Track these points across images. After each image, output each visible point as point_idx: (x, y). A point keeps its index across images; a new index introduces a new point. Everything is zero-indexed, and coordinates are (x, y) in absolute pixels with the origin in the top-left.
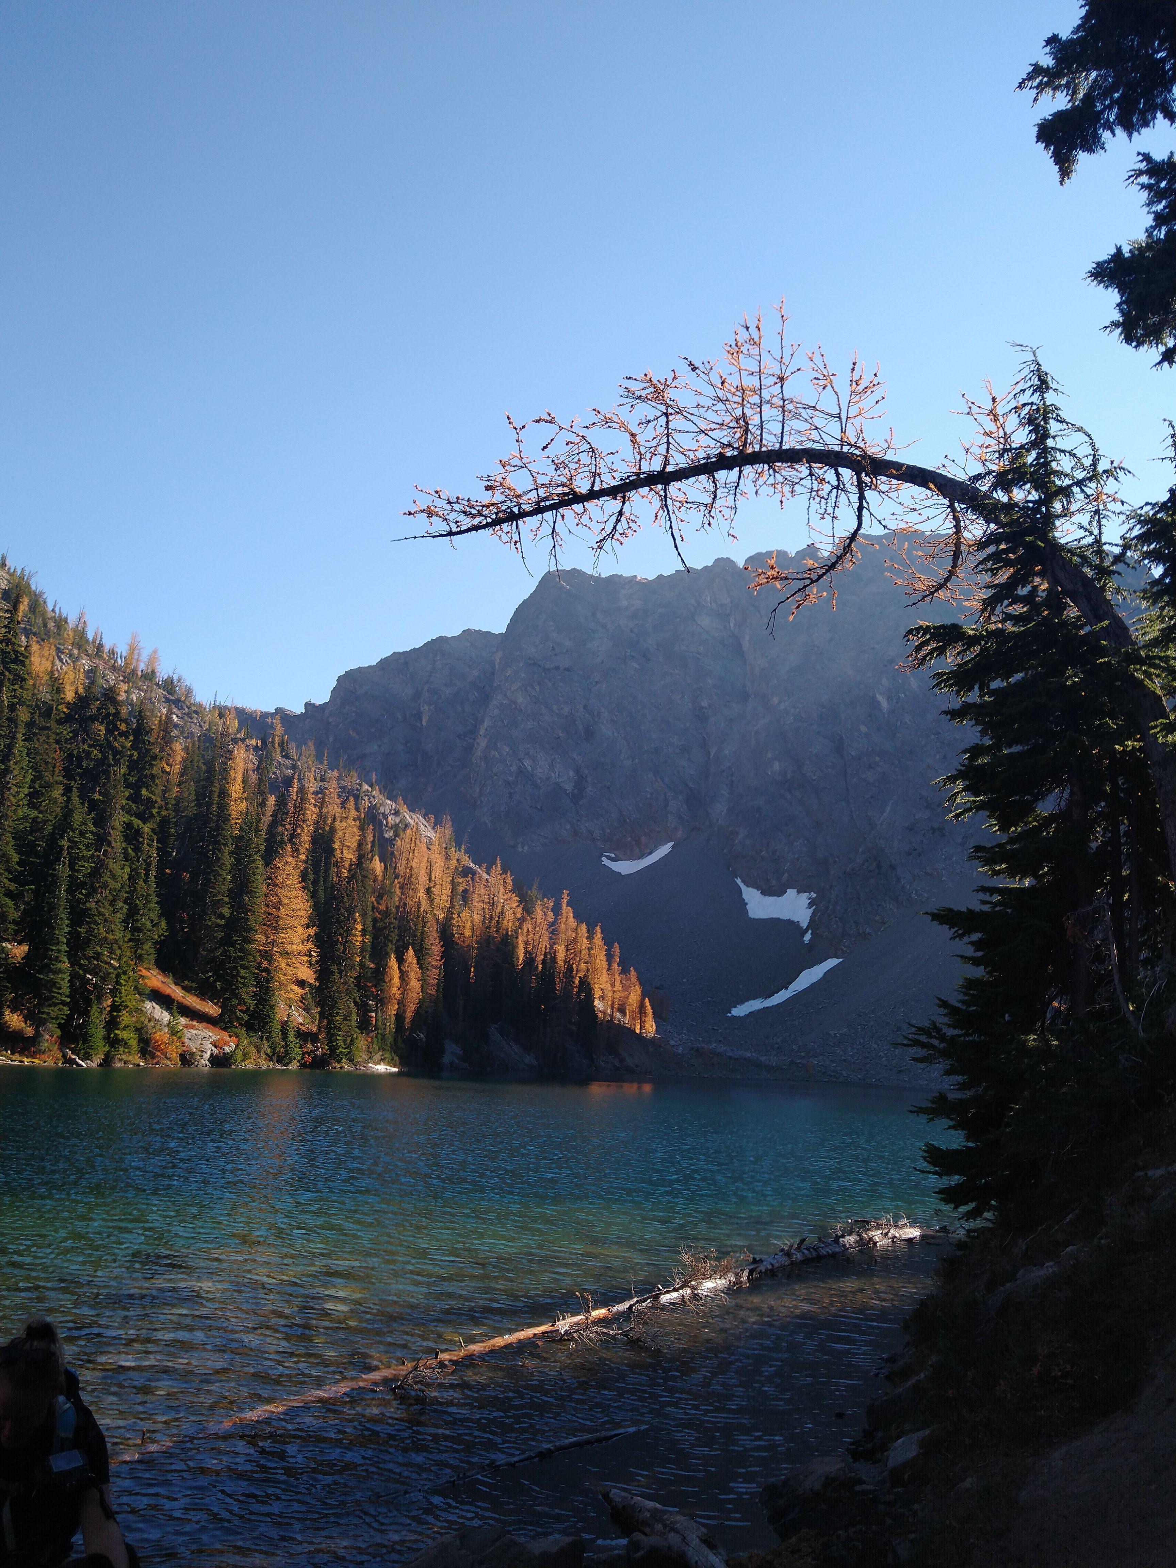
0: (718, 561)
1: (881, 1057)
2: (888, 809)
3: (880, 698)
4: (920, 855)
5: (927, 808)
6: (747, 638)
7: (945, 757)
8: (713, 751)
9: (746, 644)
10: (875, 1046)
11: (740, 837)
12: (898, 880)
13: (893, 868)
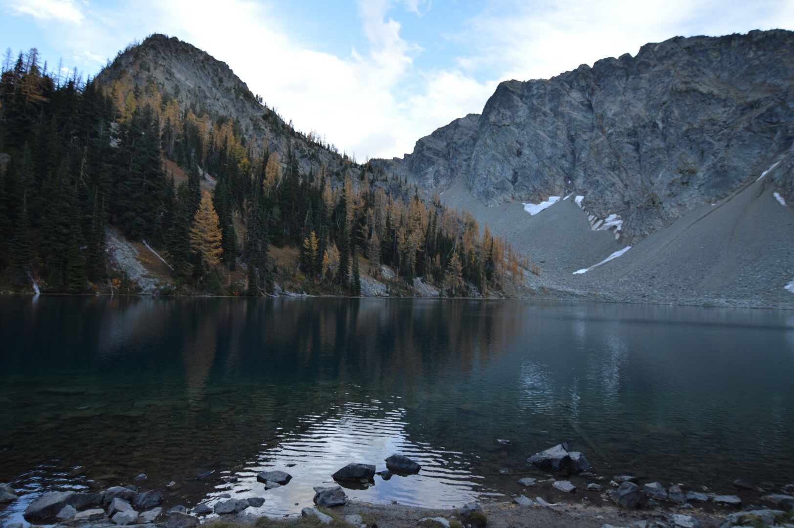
0: (581, 66)
1: (642, 290)
2: (660, 175)
3: (658, 122)
4: (675, 196)
5: (680, 173)
6: (594, 100)
7: (691, 148)
8: (577, 155)
9: (593, 103)
10: (640, 285)
11: (589, 194)
12: (663, 208)
13: (661, 203)
